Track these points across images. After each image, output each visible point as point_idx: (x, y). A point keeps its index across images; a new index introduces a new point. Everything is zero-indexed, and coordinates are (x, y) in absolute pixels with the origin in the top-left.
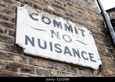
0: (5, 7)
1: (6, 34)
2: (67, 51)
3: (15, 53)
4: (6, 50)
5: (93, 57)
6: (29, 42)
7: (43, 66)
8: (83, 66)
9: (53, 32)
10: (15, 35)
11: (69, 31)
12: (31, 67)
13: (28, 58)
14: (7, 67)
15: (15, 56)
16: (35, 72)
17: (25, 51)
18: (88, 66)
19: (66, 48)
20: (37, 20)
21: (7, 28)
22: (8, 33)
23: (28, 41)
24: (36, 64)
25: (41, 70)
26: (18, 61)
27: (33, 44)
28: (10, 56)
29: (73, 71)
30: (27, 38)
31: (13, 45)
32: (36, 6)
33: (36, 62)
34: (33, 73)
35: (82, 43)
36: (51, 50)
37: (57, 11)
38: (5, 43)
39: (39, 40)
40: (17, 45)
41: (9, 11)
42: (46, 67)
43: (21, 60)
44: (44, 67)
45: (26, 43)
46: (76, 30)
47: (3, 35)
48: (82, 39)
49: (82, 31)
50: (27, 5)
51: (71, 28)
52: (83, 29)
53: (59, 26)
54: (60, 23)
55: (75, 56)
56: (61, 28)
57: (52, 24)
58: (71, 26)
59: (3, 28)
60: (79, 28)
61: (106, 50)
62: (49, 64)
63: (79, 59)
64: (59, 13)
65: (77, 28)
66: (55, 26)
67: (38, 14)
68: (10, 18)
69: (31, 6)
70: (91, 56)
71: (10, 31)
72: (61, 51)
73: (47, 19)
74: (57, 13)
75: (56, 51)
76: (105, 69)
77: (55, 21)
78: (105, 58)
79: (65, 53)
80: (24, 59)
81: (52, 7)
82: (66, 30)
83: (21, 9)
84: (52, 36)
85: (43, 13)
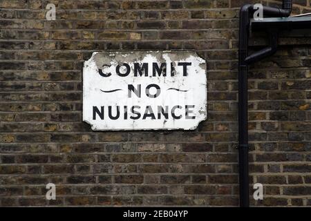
0: (69, 69)
2: (149, 113)
3: (83, 131)
4: (74, 131)
6: (97, 115)
7: (114, 140)
8: (168, 129)
9: (131, 87)
10: (81, 109)
12: (100, 145)
13: (97, 134)
14: (76, 150)
15: (83, 136)
16: (105, 150)
17: (93, 128)
18: (178, 128)
19: (149, 108)
20: (110, 75)
21: (73, 102)
22: (74, 109)
23: (96, 113)
24: (106, 140)
25: (112, 146)
26: (87, 140)
27: (102, 117)
29: (154, 139)
30: (95, 109)
31: (80, 122)
33: (107, 137)
34: (103, 151)
35: (178, 90)
37: (147, 38)
38: (72, 123)
39: (110, 108)
40: (85, 122)
42: (118, 141)
43: (90, 138)
44: (115, 142)
45: (94, 118)
46: (173, 69)
47: (70, 112)
48: (181, 82)
49: (185, 65)
50: (95, 53)
51: (164, 67)
52: (188, 60)
53: (144, 72)
54: (146, 65)
55: (159, 117)
56: (146, 75)
57: (132, 73)
58: (164, 64)
59: (69, 103)
60: (181, 61)
61: (230, 87)
62: (123, 136)
63: (165, 121)
64: (149, 41)
65: (177, 62)
66: (136, 75)
67: (112, 63)
68: (76, 86)
69: (103, 49)
70: (190, 109)
71: (77, 105)
72: (139, 115)
73: (125, 67)
74: (145, 43)
75: (132, 118)
76: (212, 124)
77: (137, 65)
78: (219, 104)
79: (144, 118)
80: (93, 137)
81: (138, 32)
82: (154, 75)
83: (87, 66)
84: (130, 96)
85: (120, 56)
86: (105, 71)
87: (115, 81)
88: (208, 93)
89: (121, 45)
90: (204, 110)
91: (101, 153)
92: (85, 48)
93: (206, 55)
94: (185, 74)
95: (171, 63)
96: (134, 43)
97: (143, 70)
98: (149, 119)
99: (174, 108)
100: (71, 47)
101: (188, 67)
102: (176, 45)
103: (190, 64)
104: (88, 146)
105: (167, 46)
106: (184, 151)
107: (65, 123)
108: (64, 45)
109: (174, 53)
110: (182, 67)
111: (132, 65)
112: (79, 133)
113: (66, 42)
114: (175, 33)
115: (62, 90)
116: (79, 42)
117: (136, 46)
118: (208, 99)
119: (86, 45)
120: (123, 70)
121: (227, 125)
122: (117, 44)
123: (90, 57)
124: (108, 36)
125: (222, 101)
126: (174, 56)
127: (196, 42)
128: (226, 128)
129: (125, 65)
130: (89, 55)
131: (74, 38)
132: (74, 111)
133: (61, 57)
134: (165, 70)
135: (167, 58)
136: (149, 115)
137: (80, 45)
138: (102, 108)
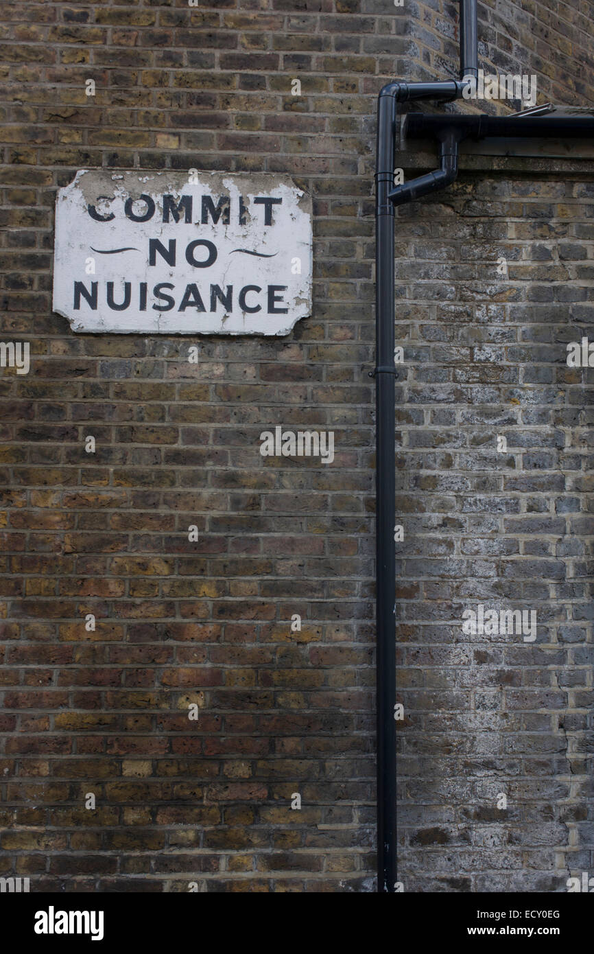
0: (26, 204)
1: (32, 290)
2: (192, 298)
3: (53, 333)
4: (36, 333)
5: (279, 299)
6: (83, 299)
7: (118, 354)
8: (232, 334)
9: (155, 245)
10: (50, 287)
11: (215, 222)
12: (88, 362)
13: (82, 342)
15: (53, 343)
16: (99, 373)
17: (74, 327)
18: (252, 333)
19: (192, 289)
20: (111, 217)
21: (34, 272)
23: (82, 296)
24: (102, 353)
25: (113, 365)
26: (61, 353)
27: (93, 303)
28: (43, 343)
30: (79, 288)
31: (48, 314)
32: (115, 156)
33: (102, 346)
34: (95, 376)
35: (254, 253)
36: (143, 306)
37: (191, 145)
38: (31, 315)
39: (110, 286)
40: (57, 315)
41: (38, 213)
42: (126, 355)
43: (67, 348)
44: (120, 356)
45: (77, 306)
46: (243, 210)
47: (26, 293)
48: (261, 237)
49: (269, 203)
50: (82, 172)
51: (226, 206)
52: (275, 194)
53: (183, 214)
54: (187, 201)
55: (213, 309)
56: (189, 220)
57: (158, 215)
58: (225, 200)
59: (25, 273)
60: (260, 195)
61: (360, 252)
62: (136, 345)
63: (226, 317)
64: (196, 152)
65: (252, 197)
66: (166, 220)
67: (116, 193)
68: (39, 239)
69: (100, 164)
70: (277, 293)
71: (42, 279)
72: (172, 303)
73: (143, 203)
74: (188, 157)
75: (156, 307)
76: (323, 326)
77: (168, 200)
78: (337, 285)
79: (182, 308)
80: (73, 345)
81: (174, 134)
82: (205, 221)
83: (65, 198)
84: (152, 262)
85: (134, 180)
86: (102, 210)
87: (122, 231)
88: (314, 263)
89: (137, 159)
90: (307, 295)
91: (91, 380)
92: (61, 162)
93: (311, 185)
94: (269, 221)
95: (241, 198)
96: (163, 155)
97: (180, 209)
98: (191, 310)
99: (245, 290)
100: (32, 160)
101: (275, 207)
102: (251, 162)
103: (279, 201)
104: (63, 364)
105: (233, 163)
106: (262, 378)
107: (16, 315)
108: (18, 154)
109: (246, 177)
110: (263, 206)
111: (158, 199)
112: (43, 336)
113: (21, 149)
114: (249, 138)
115: (10, 246)
116: (50, 150)
117: (168, 161)
118: (315, 275)
119: (63, 156)
120: (139, 208)
121: (352, 328)
122: (129, 155)
123: (70, 180)
124: (111, 138)
125: (343, 280)
126: (247, 183)
127: (291, 158)
128: (350, 335)
129: (144, 198)
130: (71, 176)
131: (39, 141)
132: (35, 291)
133: (11, 179)
134: (227, 212)
135: (233, 187)
136: (192, 304)
137: (52, 155)
138: (95, 285)
